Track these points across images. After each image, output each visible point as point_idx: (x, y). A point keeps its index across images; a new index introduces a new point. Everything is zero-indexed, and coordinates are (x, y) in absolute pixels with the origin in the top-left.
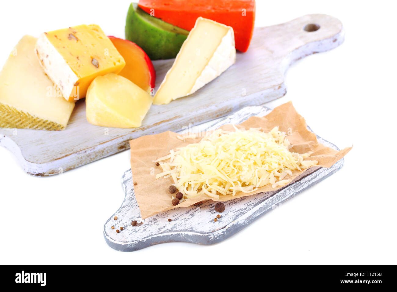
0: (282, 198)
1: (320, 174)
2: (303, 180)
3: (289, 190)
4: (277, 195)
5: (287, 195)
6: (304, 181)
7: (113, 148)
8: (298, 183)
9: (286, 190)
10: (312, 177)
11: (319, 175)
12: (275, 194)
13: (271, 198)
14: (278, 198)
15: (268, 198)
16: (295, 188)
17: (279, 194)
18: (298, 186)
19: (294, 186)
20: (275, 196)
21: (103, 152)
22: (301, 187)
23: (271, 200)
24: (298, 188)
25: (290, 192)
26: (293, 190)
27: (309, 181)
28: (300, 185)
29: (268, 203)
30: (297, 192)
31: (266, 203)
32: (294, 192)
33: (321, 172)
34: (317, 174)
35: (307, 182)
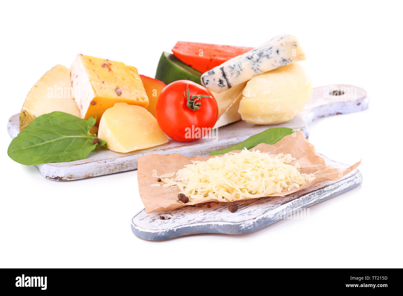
0: (308, 202)
1: (342, 186)
2: (326, 188)
3: (313, 195)
4: (303, 198)
5: (312, 200)
6: (328, 189)
7: (133, 163)
8: (321, 190)
9: (311, 195)
10: (334, 187)
11: (340, 186)
12: (301, 197)
13: (297, 200)
14: (303, 200)
15: (294, 199)
16: (319, 194)
17: (304, 197)
18: (321, 194)
19: (318, 192)
20: (301, 198)
21: (122, 165)
22: (324, 195)
23: (297, 201)
24: (322, 195)
25: (314, 197)
26: (317, 196)
27: (332, 190)
28: (323, 192)
29: (294, 203)
30: (321, 198)
31: (293, 204)
32: (318, 198)
33: (343, 183)
34: (339, 185)
35: (329, 190)
